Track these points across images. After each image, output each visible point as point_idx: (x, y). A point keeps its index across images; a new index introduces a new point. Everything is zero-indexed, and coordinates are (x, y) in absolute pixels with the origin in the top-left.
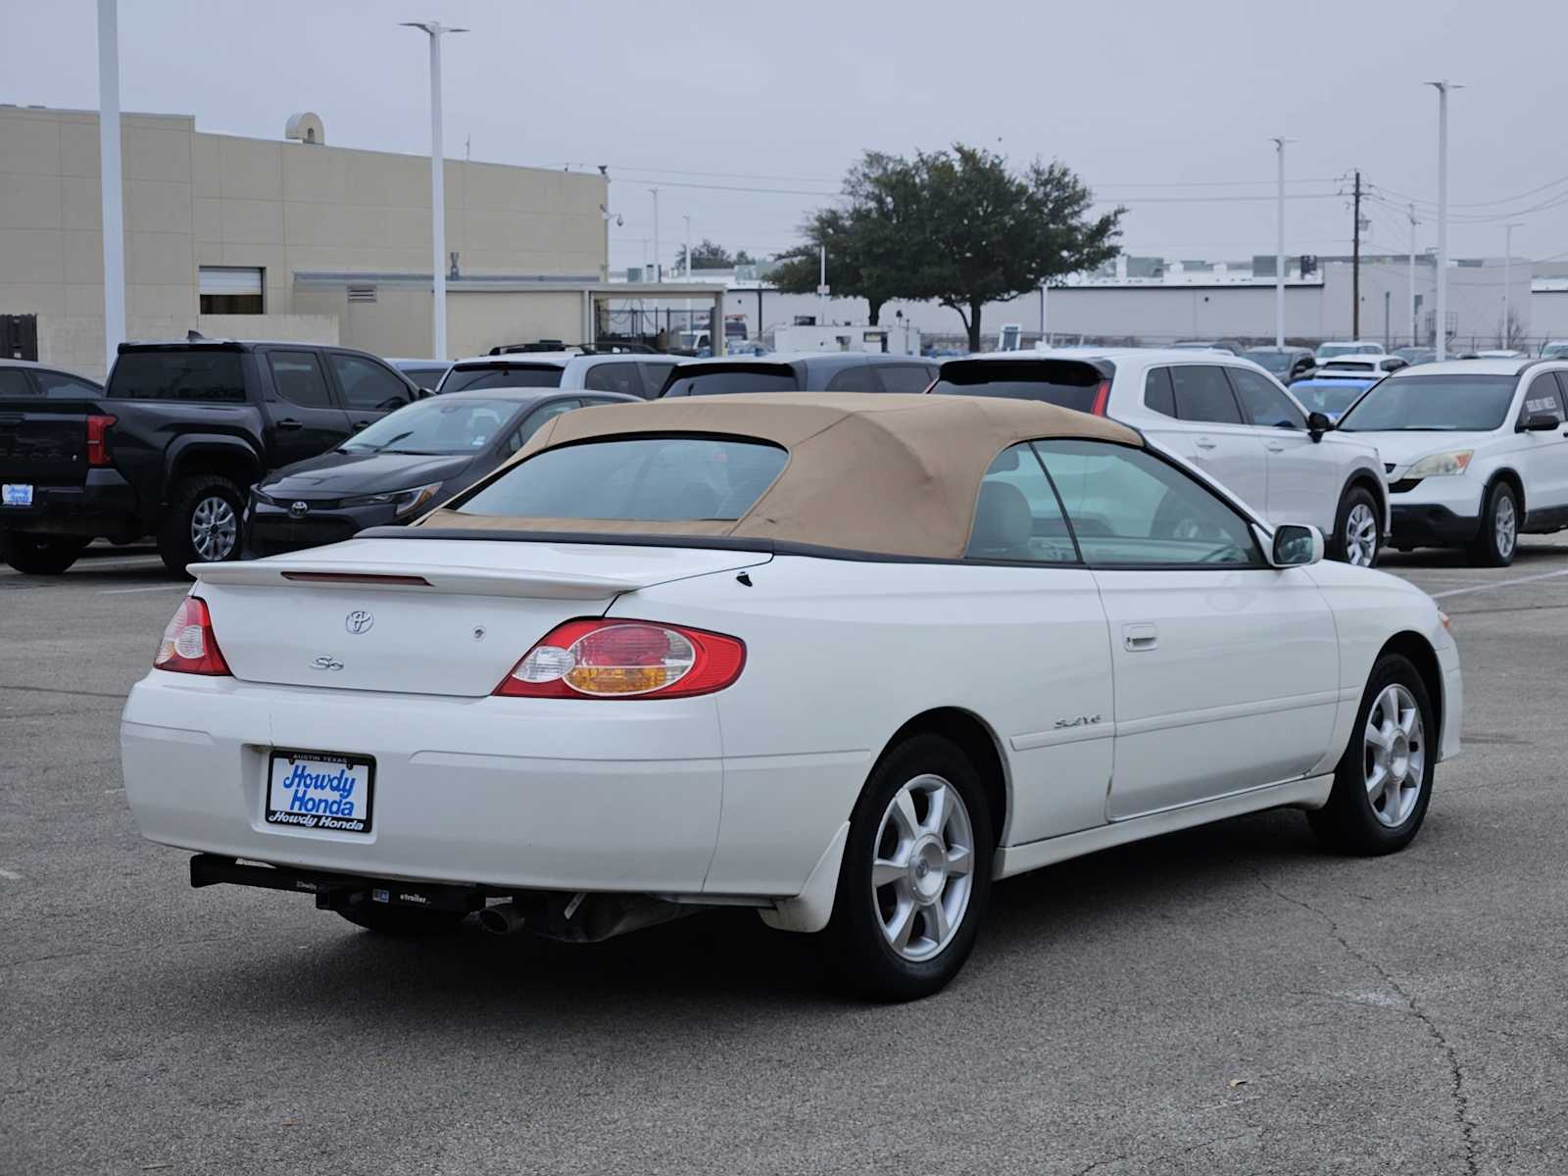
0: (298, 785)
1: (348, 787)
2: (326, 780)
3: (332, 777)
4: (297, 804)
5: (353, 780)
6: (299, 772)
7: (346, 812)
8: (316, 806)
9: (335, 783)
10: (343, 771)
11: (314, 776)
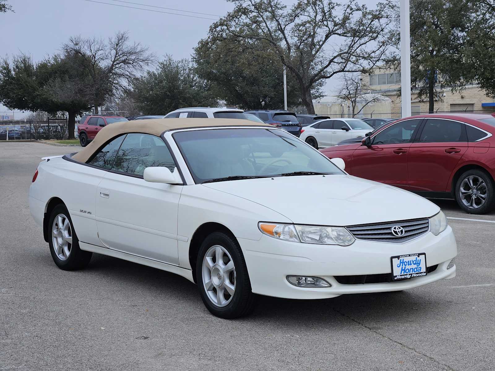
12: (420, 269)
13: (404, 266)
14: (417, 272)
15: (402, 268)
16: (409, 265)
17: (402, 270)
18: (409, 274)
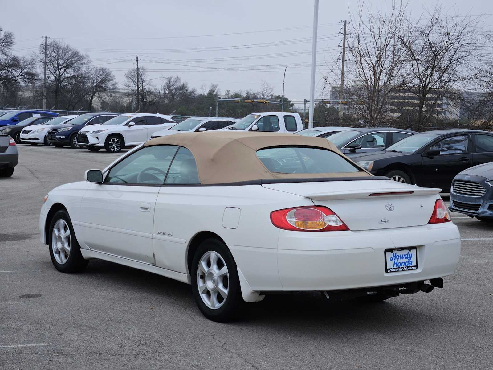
0: (395, 259)
1: (410, 257)
2: (403, 256)
3: (405, 255)
4: (395, 265)
5: (412, 254)
6: (394, 255)
7: (410, 264)
8: (401, 264)
9: (406, 256)
10: (408, 252)
11: (399, 255)
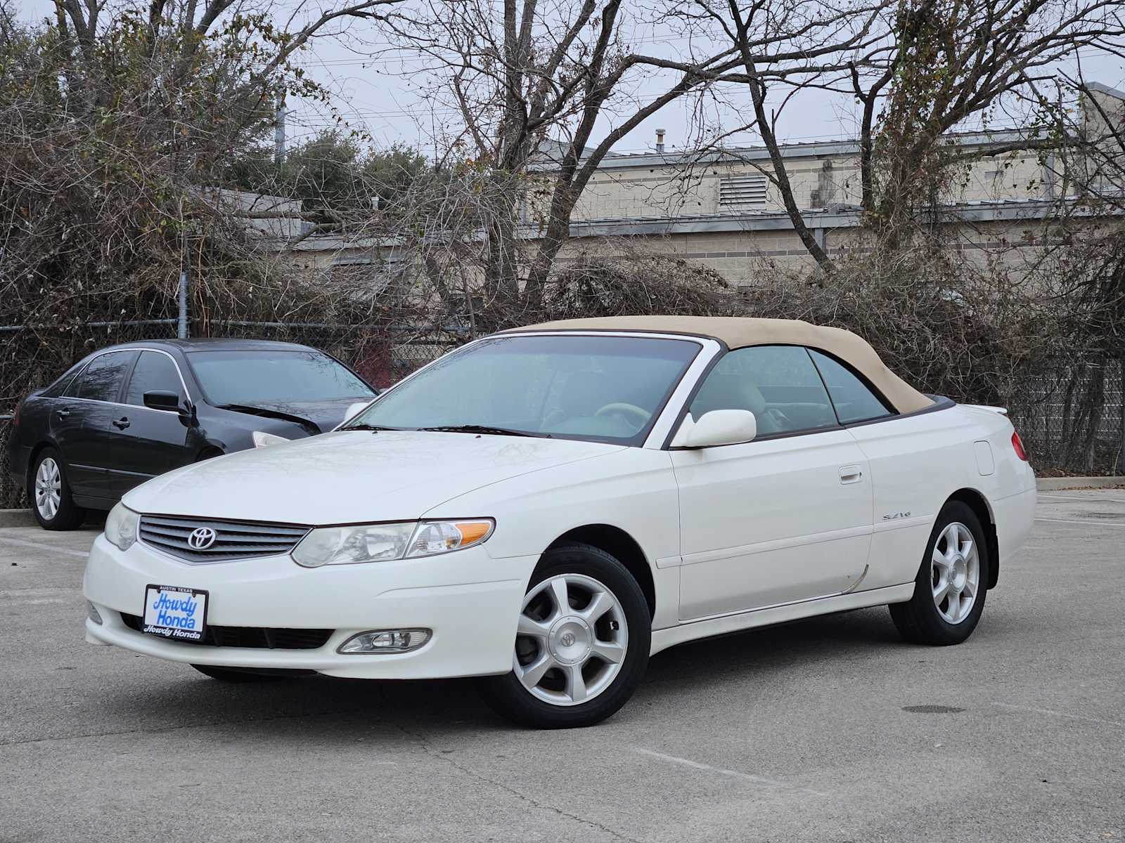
12: (193, 624)
13: (164, 609)
14: (186, 628)
15: (161, 611)
16: (172, 608)
17: (160, 616)
18: (170, 629)
